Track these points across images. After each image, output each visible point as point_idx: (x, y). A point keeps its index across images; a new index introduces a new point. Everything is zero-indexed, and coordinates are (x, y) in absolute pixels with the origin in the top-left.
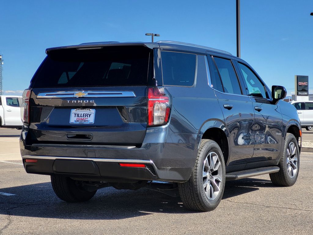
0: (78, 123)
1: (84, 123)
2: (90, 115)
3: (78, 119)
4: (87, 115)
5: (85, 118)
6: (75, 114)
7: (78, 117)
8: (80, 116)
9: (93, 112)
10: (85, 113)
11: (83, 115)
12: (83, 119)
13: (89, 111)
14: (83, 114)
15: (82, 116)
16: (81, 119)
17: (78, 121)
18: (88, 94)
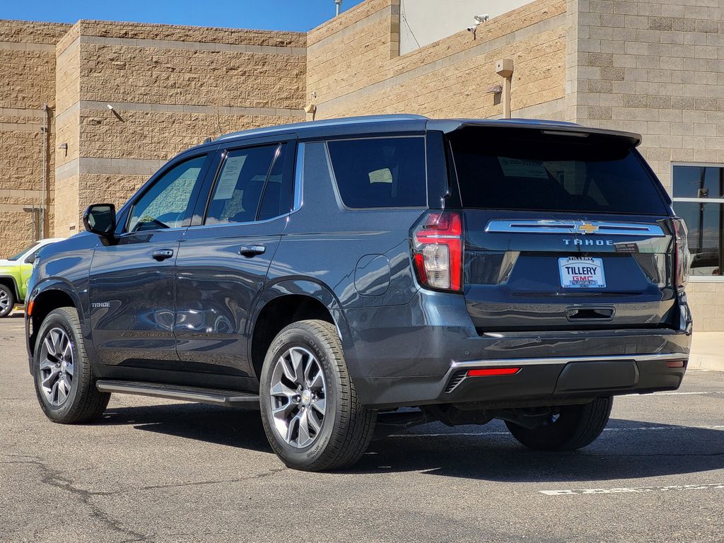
0: (577, 286)
1: (590, 286)
2: (594, 271)
3: (575, 279)
4: (589, 270)
5: (587, 275)
6: (568, 268)
7: (574, 275)
8: (577, 272)
9: (598, 262)
10: (586, 266)
11: (583, 271)
12: (585, 277)
13: (590, 262)
14: (583, 268)
15: (581, 272)
16: (581, 277)
17: (577, 282)
18: (600, 228)
